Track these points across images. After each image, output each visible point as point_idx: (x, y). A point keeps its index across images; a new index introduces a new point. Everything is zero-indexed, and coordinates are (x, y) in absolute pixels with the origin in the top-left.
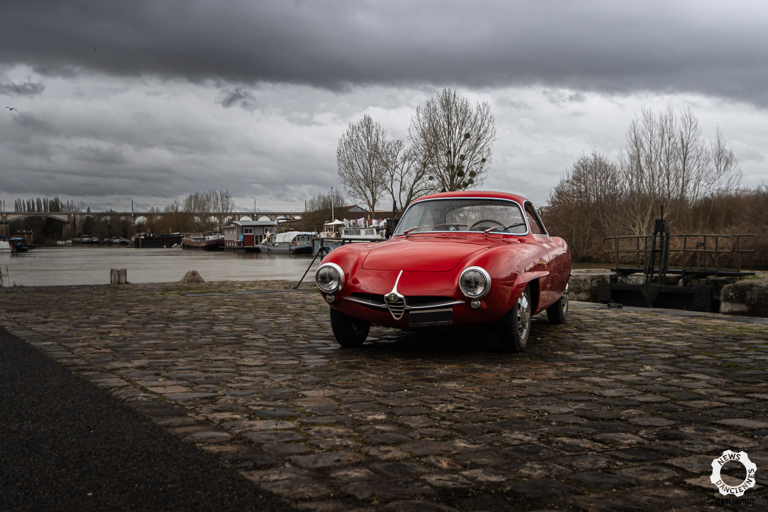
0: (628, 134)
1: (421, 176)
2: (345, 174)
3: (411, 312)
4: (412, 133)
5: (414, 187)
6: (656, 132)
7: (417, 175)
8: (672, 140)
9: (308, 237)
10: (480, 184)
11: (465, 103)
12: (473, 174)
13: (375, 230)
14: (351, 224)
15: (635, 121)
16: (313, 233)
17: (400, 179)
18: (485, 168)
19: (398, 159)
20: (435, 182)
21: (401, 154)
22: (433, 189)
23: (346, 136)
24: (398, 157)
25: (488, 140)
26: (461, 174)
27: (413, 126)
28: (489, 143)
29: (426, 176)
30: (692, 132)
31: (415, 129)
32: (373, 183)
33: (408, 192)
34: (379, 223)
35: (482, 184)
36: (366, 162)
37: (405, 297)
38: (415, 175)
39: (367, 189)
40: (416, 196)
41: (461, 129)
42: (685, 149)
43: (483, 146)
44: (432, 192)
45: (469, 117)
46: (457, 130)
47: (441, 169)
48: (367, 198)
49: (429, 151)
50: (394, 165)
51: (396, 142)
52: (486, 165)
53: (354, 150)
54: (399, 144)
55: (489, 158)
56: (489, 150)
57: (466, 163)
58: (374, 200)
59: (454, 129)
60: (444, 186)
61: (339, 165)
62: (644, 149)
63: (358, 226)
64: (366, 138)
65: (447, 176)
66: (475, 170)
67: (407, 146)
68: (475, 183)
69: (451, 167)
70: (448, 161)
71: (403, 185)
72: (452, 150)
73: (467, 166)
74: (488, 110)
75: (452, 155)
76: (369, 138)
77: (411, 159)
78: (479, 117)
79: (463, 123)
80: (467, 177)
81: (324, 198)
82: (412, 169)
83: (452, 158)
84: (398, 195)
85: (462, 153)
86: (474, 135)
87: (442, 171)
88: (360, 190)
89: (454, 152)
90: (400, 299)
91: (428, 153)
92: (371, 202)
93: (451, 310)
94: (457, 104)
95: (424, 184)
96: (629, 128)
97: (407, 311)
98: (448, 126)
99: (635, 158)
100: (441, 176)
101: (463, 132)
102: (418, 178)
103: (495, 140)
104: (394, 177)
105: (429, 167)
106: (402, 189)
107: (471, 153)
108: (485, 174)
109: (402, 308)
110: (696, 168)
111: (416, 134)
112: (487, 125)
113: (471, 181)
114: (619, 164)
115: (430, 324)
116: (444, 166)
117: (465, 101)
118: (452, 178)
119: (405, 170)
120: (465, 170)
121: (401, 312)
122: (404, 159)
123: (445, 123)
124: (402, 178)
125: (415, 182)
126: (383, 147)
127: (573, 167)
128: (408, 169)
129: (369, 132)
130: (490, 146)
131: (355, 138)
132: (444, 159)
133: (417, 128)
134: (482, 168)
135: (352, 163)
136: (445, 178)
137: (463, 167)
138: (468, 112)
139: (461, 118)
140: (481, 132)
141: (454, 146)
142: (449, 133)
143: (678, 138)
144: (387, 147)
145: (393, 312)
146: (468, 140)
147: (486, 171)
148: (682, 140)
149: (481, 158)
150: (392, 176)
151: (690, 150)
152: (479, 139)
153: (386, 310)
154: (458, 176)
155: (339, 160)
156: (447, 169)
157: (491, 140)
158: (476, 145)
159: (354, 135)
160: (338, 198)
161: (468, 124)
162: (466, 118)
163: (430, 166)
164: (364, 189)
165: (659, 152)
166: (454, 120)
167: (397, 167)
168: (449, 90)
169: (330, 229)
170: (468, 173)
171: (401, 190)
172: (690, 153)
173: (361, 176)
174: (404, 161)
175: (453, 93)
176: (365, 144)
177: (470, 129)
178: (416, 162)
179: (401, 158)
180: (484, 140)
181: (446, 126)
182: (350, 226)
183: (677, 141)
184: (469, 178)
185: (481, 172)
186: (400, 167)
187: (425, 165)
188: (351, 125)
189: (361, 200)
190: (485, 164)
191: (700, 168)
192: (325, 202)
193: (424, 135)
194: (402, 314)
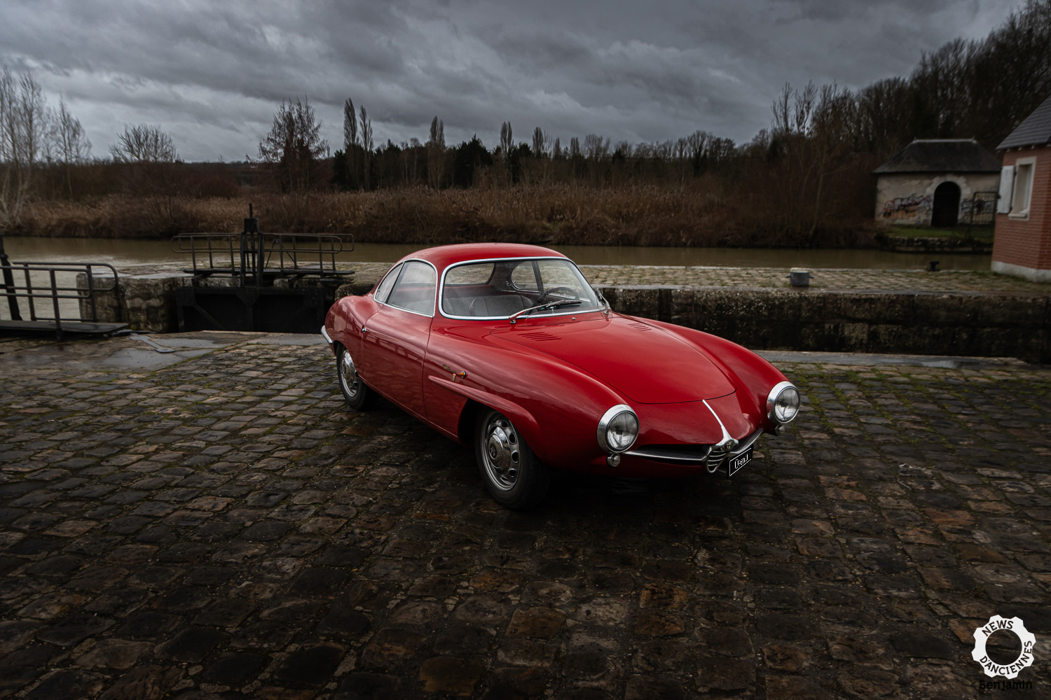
148: (25, 106)
172: (35, 121)
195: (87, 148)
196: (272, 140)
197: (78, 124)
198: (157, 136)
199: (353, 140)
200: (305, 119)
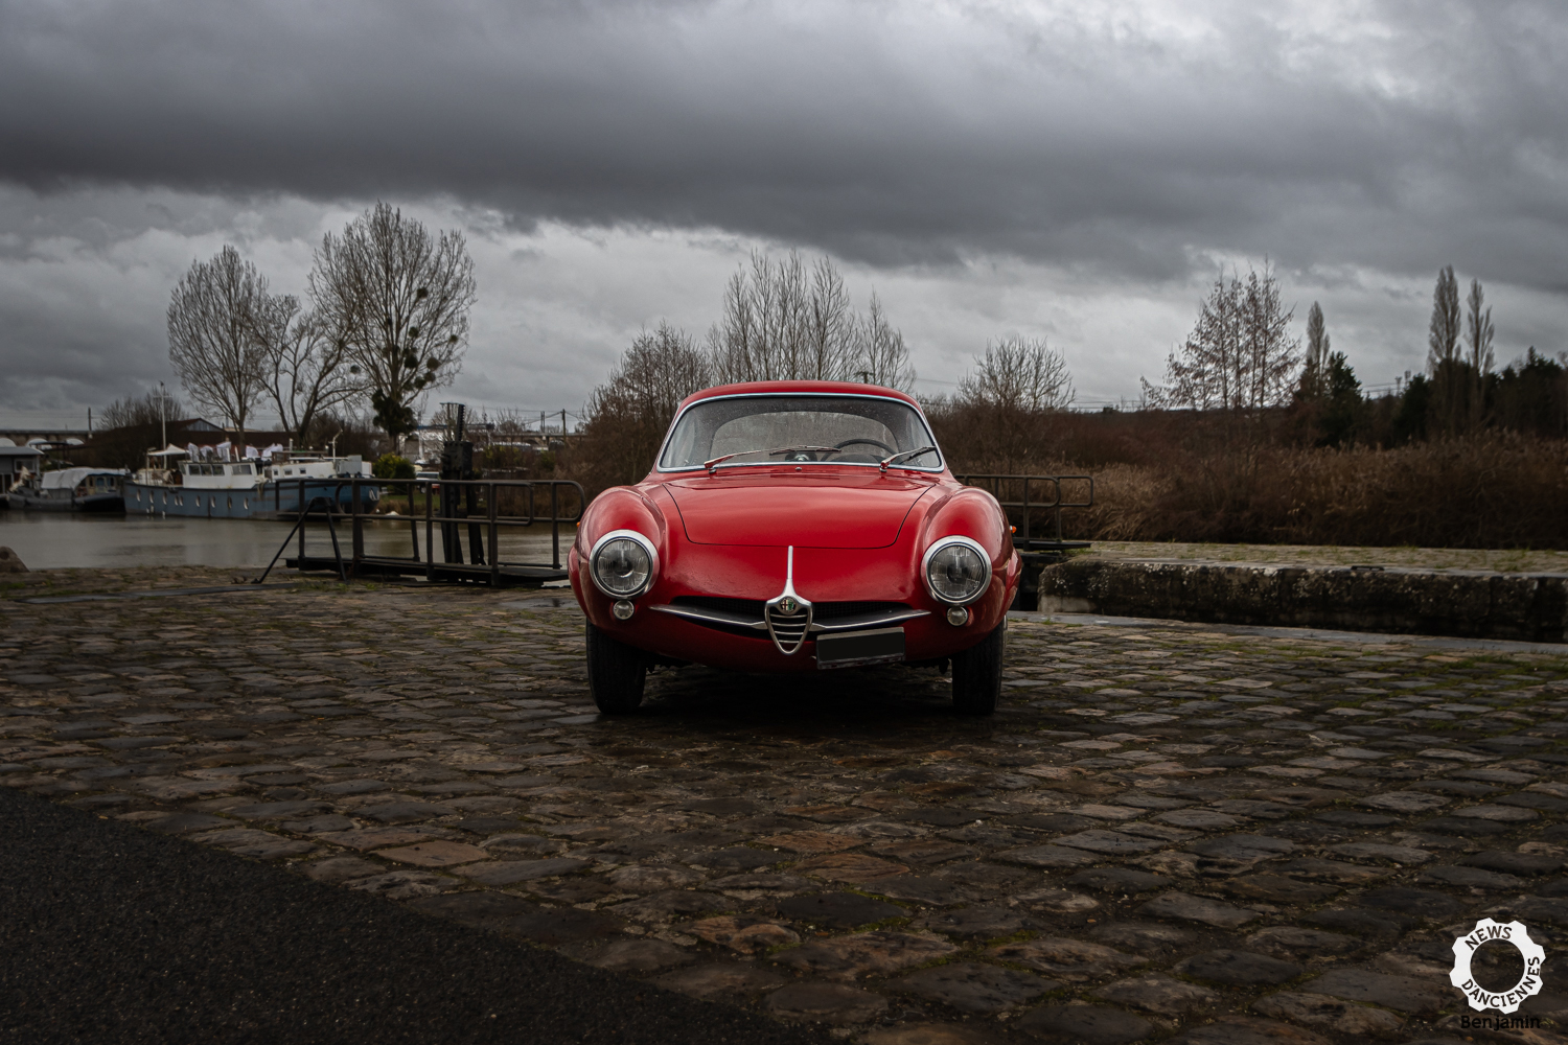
0: (727, 298)
1: (334, 364)
2: (184, 358)
3: (820, 638)
4: (316, 283)
5: (321, 385)
6: (776, 298)
7: (326, 363)
8: (800, 312)
9: (112, 479)
10: (447, 382)
11: (418, 232)
12: (434, 364)
13: (253, 467)
14: (204, 454)
15: (739, 276)
16: (123, 472)
17: (292, 371)
18: (456, 353)
19: (288, 332)
20: (363, 376)
21: (294, 323)
22: (356, 390)
23: (186, 285)
24: (289, 328)
25: (461, 301)
26: (412, 363)
27: (318, 270)
28: (463, 307)
29: (344, 366)
30: (832, 300)
31: (321, 276)
32: (239, 377)
33: (309, 396)
34: (260, 452)
35: (451, 382)
36: (226, 336)
37: (814, 604)
38: (320, 362)
39: (230, 387)
40: (324, 403)
41: (411, 279)
42: (822, 329)
43: (453, 313)
44: (355, 395)
45: (427, 258)
46: (404, 282)
47: (373, 354)
48: (228, 404)
49: (350, 320)
50: (280, 344)
51: (283, 300)
52: (458, 349)
53: (203, 312)
54: (291, 303)
55: (463, 335)
56: (464, 320)
57: (420, 343)
58: (244, 409)
59: (397, 279)
60: (378, 384)
61: (172, 339)
62: (753, 326)
63: (218, 458)
64: (226, 290)
65: (384, 365)
66: (437, 357)
67: (307, 307)
68: (438, 380)
69: (391, 349)
70: (388, 339)
71: (298, 381)
72: (394, 319)
73: (422, 348)
74: (461, 246)
75: (394, 326)
76: (232, 290)
77: (312, 333)
78: (444, 258)
79: (415, 267)
80: (423, 369)
81: (138, 405)
82: (316, 351)
83: (394, 333)
84: (288, 399)
85: (412, 323)
86: (434, 290)
87: (375, 357)
88: (213, 388)
89: (398, 323)
90: (804, 610)
91: (345, 322)
92: (237, 412)
93: (901, 629)
94: (403, 234)
95: (339, 381)
96: (729, 289)
97: (812, 636)
98: (387, 274)
99: (739, 340)
100: (375, 367)
101: (415, 285)
102: (328, 369)
103: (473, 301)
104: (281, 366)
105: (349, 349)
106: (297, 388)
107: (429, 325)
108: (458, 364)
109: (801, 629)
110: (840, 361)
111: (322, 284)
112: (459, 275)
113: (430, 377)
114: (710, 352)
115: (859, 662)
116: (378, 347)
117: (418, 228)
118: (395, 369)
119: (301, 352)
120: (418, 356)
121: (798, 638)
122: (301, 331)
123: (380, 266)
124: (296, 368)
125: (322, 376)
126: (259, 308)
127: (625, 355)
128: (308, 351)
129: (233, 280)
130: (465, 313)
131: (204, 288)
132: (378, 336)
133: (325, 275)
134: (450, 352)
135: (199, 337)
136: (380, 368)
137: (415, 350)
138: (425, 249)
139: (410, 259)
140: (449, 287)
141: (398, 311)
142: (388, 286)
143: (809, 309)
144: (267, 309)
145: (779, 637)
146: (424, 300)
147: (458, 359)
148: (817, 314)
149: (448, 335)
150: (277, 364)
151: (829, 330)
152: (444, 299)
153: (765, 634)
154: (406, 366)
155: (172, 330)
156: (385, 353)
157: (466, 302)
158: (439, 311)
159: (203, 283)
160: (169, 403)
161: (424, 271)
162: (420, 260)
163: (351, 346)
164: (222, 387)
165: (779, 334)
166: (398, 262)
167: (284, 347)
168: (387, 207)
169: (158, 462)
170: (425, 362)
171: (294, 391)
172: (829, 337)
173: (216, 361)
174: (300, 338)
175: (394, 211)
176: (225, 301)
177: (428, 280)
178: (323, 339)
179: (294, 330)
180: (455, 302)
181: (382, 273)
182: (201, 456)
183: (807, 313)
184: (426, 371)
185: (449, 361)
186: (293, 346)
187: (341, 344)
188: (198, 263)
189: (216, 409)
190: (456, 346)
191: (847, 362)
192: (140, 409)
193: (338, 288)
194: (799, 643)
195: (908, 382)
196: (1194, 347)
197: (899, 341)
198: (1040, 358)
199: (1449, 351)
200: (1262, 303)
